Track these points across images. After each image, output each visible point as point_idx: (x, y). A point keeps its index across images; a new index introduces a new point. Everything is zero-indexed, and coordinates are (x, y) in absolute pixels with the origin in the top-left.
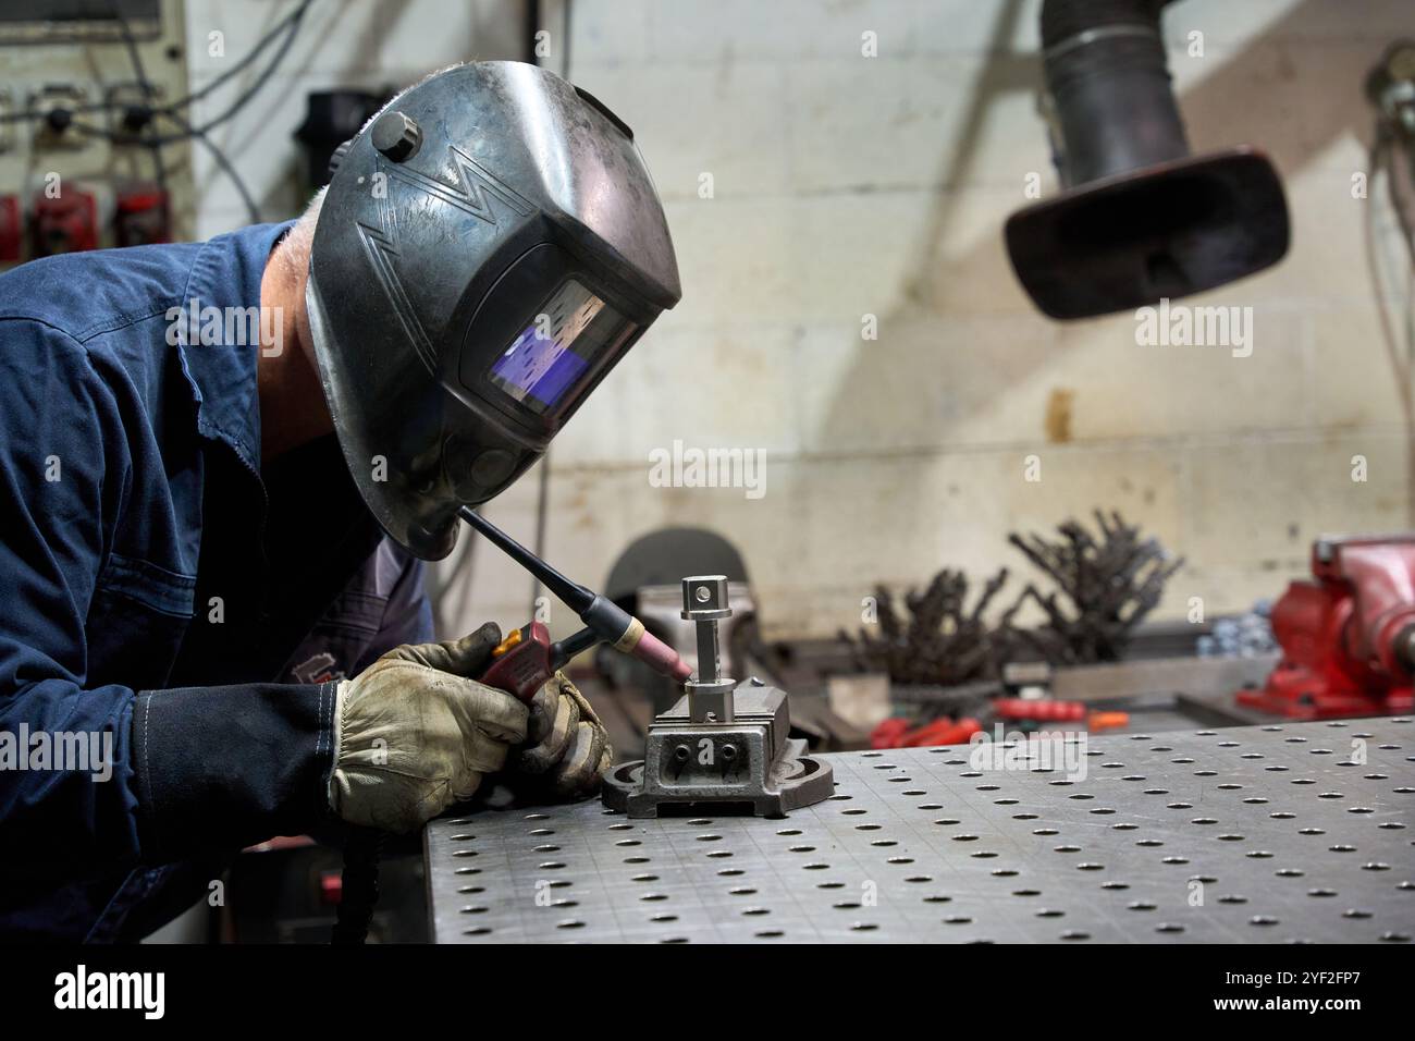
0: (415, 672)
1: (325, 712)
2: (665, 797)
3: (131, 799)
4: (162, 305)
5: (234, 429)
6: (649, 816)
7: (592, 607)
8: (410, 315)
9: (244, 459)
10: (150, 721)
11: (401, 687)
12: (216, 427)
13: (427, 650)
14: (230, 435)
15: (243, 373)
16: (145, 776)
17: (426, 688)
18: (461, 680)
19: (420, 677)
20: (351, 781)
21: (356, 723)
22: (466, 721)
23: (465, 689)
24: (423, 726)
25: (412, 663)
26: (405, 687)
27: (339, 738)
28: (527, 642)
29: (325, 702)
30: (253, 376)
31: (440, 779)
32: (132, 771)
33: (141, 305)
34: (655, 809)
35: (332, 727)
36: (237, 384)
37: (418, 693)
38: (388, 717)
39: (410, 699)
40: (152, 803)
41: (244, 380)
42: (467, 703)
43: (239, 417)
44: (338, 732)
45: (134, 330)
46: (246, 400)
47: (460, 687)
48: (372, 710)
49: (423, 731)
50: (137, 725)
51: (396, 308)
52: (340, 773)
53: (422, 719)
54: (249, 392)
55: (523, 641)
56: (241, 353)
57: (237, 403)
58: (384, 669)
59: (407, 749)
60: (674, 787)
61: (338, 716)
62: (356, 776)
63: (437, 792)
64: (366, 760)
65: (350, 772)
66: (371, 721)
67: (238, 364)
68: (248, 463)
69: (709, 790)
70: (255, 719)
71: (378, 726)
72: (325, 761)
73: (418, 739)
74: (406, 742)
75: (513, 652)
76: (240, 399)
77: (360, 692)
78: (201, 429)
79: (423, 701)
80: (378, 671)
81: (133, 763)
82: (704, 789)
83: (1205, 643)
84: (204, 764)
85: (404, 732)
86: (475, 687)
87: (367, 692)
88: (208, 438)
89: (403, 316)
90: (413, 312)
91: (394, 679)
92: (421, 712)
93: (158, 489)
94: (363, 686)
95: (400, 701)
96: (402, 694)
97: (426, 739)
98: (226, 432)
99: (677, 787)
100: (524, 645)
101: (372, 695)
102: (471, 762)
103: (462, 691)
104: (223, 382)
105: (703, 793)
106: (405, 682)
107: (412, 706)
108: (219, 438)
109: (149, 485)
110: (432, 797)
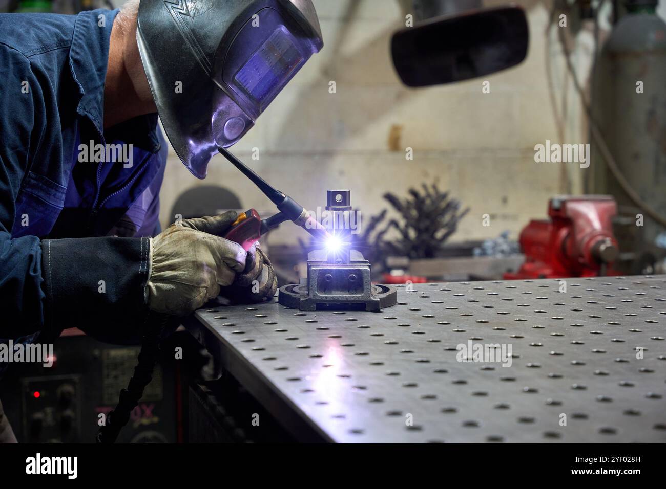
0: (192, 232)
1: (144, 252)
2: (320, 300)
3: (42, 294)
4: (62, 44)
5: (93, 111)
6: (312, 310)
7: (284, 201)
8: (196, 45)
9: (97, 128)
10: (51, 253)
11: (184, 240)
12: (85, 109)
13: (195, 221)
14: (91, 114)
15: (99, 83)
16: (49, 282)
17: (198, 240)
18: (215, 237)
19: (194, 235)
20: (157, 288)
21: (160, 258)
22: (218, 257)
23: (218, 241)
24: (196, 259)
25: (189, 228)
26: (186, 240)
27: (151, 265)
28: (250, 218)
29: (144, 247)
30: (103, 85)
31: (204, 287)
32: (43, 279)
33: (53, 42)
34: (315, 306)
35: (148, 259)
36: (96, 88)
37: (194, 242)
38: (177, 255)
39: (190, 245)
40: (52, 296)
41: (99, 87)
42: (219, 248)
43: (96, 105)
44: (151, 262)
45: (50, 55)
46: (100, 97)
47: (215, 240)
48: (169, 251)
49: (196, 262)
50: (44, 255)
51: (187, 42)
52: (151, 284)
53: (196, 255)
54: (101, 93)
55: (247, 218)
56: (99, 73)
57: (95, 98)
58: (175, 231)
59: (187, 271)
60: (324, 295)
61: (151, 254)
62: (160, 285)
63: (202, 294)
64: (166, 276)
65: (155, 283)
66: (169, 256)
67: (97, 78)
68: (99, 130)
69: (343, 297)
70: (107, 255)
71: (172, 259)
72: (144, 276)
73: (194, 266)
74: (186, 267)
75: (242, 224)
76: (97, 96)
77: (161, 243)
78: (78, 110)
79: (196, 247)
80: (171, 233)
81: (43, 275)
82: (340, 297)
83: (477, 251)
84: (81, 277)
85: (186, 262)
86: (223, 240)
87: (166, 242)
88: (80, 115)
89: (192, 46)
90: (197, 43)
91: (180, 236)
92: (195, 252)
93: (57, 140)
94: (163, 240)
95: (184, 246)
96: (185, 244)
97: (198, 266)
98: (89, 113)
99: (326, 295)
100: (249, 219)
101: (168, 244)
102: (219, 279)
103: (217, 243)
104: (90, 86)
105: (340, 299)
106: (186, 238)
107: (191, 249)
108: (86, 115)
109: (53, 136)
110: (200, 296)
